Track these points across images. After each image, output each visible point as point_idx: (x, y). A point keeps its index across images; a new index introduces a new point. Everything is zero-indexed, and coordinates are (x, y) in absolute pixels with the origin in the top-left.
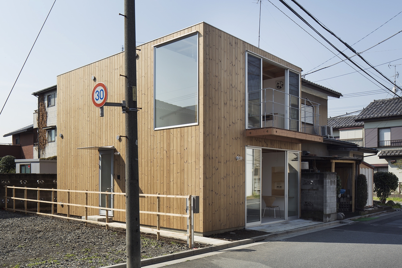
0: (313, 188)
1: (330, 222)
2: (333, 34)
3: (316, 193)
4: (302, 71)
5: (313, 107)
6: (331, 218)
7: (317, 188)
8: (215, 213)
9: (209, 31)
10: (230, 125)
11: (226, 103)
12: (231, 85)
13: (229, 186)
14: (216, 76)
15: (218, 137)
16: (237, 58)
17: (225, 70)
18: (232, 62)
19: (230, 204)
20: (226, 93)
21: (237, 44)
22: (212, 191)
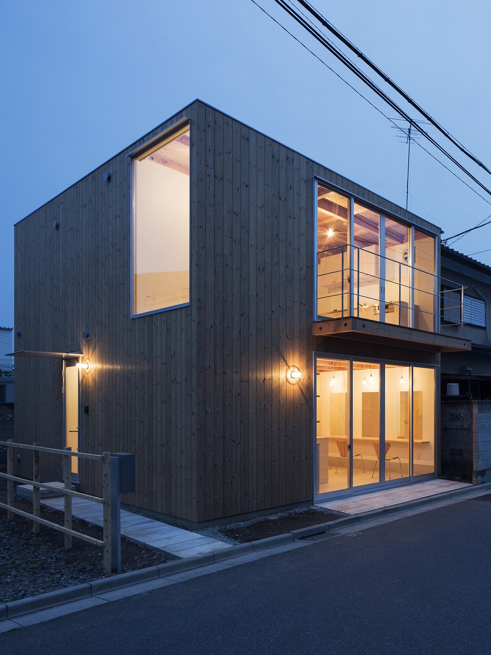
0: (462, 426)
1: (485, 483)
2: (481, 165)
3: (467, 434)
4: (442, 232)
5: (484, 301)
6: (486, 477)
7: (469, 427)
8: (232, 481)
9: (215, 122)
10: (273, 312)
11: (264, 269)
12: (277, 236)
13: (271, 427)
14: (235, 214)
15: (240, 332)
16: (291, 188)
17: (261, 206)
18: (279, 194)
19: (274, 461)
20: (263, 249)
21: (293, 162)
22: (224, 437)
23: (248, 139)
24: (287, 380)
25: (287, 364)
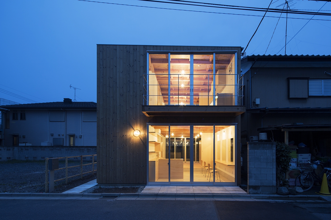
8: (109, 171)
9: (103, 49)
10: (127, 110)
11: (123, 95)
12: (129, 81)
13: (126, 153)
14: (111, 78)
15: (113, 119)
16: (135, 60)
17: (121, 72)
18: (130, 64)
19: (128, 166)
20: (122, 87)
21: (136, 50)
22: (107, 156)
23: (116, 50)
24: (134, 135)
25: (134, 129)
